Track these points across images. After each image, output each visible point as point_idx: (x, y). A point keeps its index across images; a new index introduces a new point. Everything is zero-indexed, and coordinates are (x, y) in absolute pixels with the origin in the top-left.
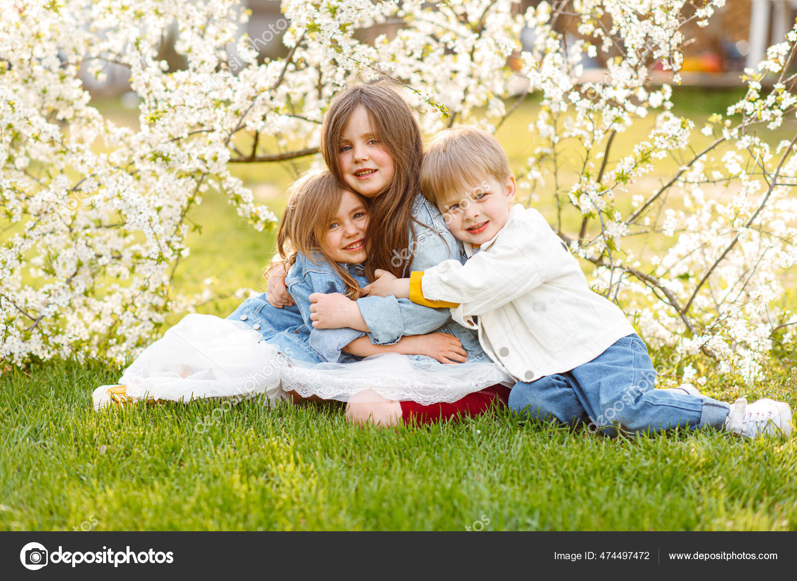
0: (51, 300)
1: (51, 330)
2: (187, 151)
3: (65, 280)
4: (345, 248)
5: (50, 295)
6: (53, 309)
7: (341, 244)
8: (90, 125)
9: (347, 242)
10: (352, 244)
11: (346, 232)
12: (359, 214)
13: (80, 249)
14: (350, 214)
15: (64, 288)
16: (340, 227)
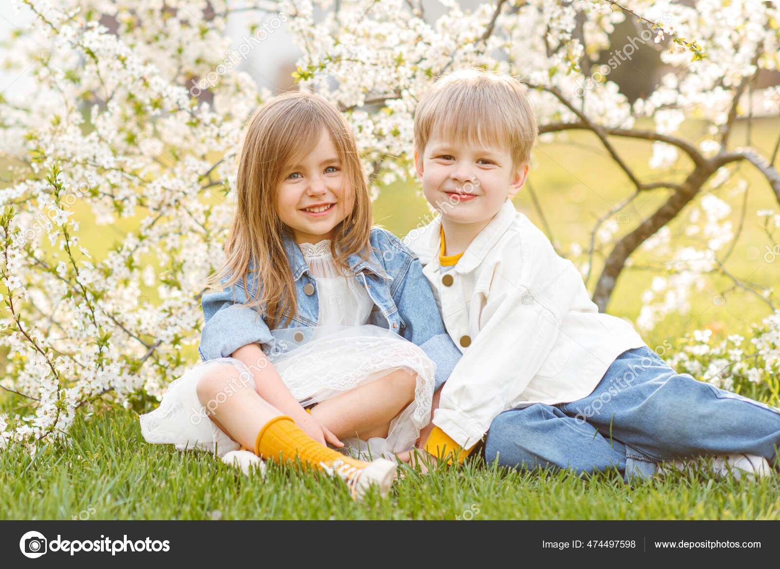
0: (172, 320)
1: (170, 359)
2: (357, 123)
3: (191, 295)
4: (304, 210)
5: (171, 315)
6: (171, 331)
7: (300, 202)
8: (240, 95)
9: (308, 203)
10: (313, 207)
11: (309, 188)
12: (333, 168)
13: (213, 254)
14: (321, 164)
15: (190, 305)
16: (304, 180)
